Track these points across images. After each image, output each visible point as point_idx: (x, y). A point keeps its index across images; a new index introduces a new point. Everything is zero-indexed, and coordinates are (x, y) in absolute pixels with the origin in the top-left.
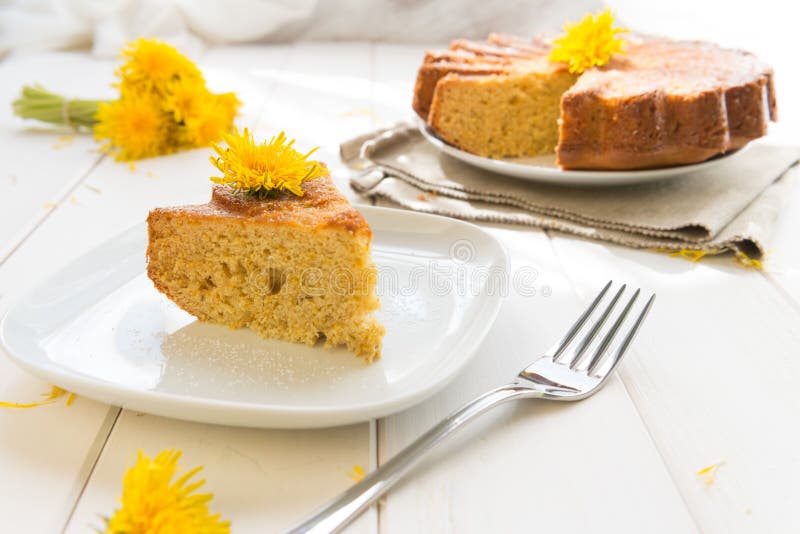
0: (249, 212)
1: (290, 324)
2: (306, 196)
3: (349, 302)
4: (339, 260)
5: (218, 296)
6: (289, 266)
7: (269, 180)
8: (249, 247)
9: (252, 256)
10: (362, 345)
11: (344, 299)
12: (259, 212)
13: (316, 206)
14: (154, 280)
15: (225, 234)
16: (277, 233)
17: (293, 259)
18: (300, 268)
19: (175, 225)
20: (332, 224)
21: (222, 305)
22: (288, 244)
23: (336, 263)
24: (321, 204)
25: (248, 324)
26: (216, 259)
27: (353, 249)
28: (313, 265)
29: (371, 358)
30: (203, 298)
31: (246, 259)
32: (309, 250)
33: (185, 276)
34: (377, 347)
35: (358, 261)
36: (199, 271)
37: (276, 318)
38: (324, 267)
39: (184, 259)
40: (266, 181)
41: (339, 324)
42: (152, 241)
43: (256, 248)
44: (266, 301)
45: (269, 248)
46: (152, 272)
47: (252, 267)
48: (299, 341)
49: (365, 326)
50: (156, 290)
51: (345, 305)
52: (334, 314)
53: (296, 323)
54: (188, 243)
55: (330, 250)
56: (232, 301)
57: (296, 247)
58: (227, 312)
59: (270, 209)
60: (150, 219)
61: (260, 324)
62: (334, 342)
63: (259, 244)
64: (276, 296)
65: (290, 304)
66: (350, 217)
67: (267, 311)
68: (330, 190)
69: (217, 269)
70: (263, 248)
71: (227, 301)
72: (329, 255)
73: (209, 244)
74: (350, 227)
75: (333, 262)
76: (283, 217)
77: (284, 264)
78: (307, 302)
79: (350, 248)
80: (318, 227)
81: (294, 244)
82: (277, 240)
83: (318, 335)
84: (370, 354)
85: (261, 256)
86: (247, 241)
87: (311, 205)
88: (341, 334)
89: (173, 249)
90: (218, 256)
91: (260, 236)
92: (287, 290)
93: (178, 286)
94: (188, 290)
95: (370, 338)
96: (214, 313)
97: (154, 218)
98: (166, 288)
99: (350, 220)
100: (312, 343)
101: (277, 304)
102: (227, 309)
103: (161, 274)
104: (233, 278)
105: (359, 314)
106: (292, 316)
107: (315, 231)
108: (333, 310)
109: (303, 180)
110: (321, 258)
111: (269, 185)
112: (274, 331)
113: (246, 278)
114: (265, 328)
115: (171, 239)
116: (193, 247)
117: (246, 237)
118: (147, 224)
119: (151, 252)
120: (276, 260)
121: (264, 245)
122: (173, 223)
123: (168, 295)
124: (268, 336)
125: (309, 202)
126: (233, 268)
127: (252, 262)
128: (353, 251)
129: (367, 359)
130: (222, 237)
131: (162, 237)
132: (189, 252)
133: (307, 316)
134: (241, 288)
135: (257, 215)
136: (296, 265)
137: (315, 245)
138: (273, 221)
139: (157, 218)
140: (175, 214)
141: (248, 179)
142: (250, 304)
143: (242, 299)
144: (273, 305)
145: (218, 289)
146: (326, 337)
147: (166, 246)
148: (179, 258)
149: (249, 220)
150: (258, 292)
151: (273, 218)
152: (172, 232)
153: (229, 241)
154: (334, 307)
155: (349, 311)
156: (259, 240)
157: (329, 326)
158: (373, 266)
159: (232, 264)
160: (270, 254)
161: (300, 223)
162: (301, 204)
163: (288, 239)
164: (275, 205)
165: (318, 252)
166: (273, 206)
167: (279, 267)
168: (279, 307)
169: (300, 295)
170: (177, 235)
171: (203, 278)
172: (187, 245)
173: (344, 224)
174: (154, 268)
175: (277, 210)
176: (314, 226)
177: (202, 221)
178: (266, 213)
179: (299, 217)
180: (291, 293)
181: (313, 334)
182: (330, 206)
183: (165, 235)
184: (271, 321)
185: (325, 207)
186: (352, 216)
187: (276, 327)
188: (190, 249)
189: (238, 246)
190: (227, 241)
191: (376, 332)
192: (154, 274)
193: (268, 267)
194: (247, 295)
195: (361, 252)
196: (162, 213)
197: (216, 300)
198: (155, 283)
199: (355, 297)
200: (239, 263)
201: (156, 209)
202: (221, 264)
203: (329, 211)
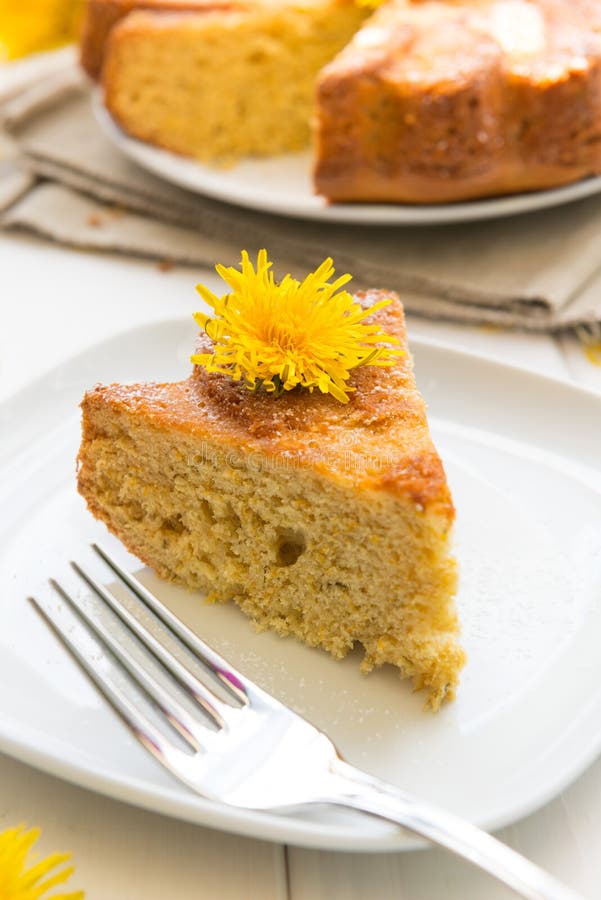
0: (252, 428)
1: (307, 619)
3: (407, 611)
4: (396, 542)
5: (191, 548)
6: (311, 532)
7: (292, 373)
8: (247, 486)
9: (251, 502)
10: (424, 676)
11: (395, 604)
12: (269, 433)
13: (369, 428)
14: (88, 499)
15: (208, 457)
16: (295, 476)
17: (318, 522)
18: (330, 539)
19: (126, 425)
20: (389, 485)
21: (197, 564)
22: (312, 497)
23: (390, 546)
24: (378, 426)
25: (237, 599)
26: (190, 492)
27: (421, 531)
28: (351, 539)
29: (437, 701)
30: (165, 544)
31: (241, 504)
32: (347, 515)
33: (138, 504)
34: (449, 684)
35: (429, 553)
36: (162, 503)
37: (284, 602)
38: (370, 547)
39: (138, 478)
41: (393, 640)
42: (87, 440)
43: (259, 490)
44: (268, 576)
45: (280, 495)
46: (84, 485)
47: (249, 518)
48: (319, 648)
49: (432, 652)
50: (89, 515)
51: (400, 613)
52: (380, 620)
53: (317, 618)
54: (147, 455)
55: (384, 523)
56: (214, 560)
57: (325, 505)
58: (204, 576)
59: (291, 424)
60: (85, 405)
61: (256, 606)
62: (378, 661)
63: (264, 486)
64: (286, 570)
65: (308, 588)
66: (422, 474)
67: (270, 591)
69: (191, 507)
70: (270, 494)
71: (205, 559)
72: (380, 531)
73: (181, 465)
74: (417, 499)
75: (386, 542)
76: (309, 451)
77: (303, 525)
78: (337, 593)
79: (415, 528)
80: (366, 484)
81: (323, 500)
82: (295, 487)
83: (352, 646)
84: (436, 692)
85: (267, 505)
86: (245, 476)
87: (360, 424)
88: (390, 654)
89: (121, 460)
90: (196, 486)
91: (267, 474)
92: (305, 564)
93: (126, 518)
94: (141, 526)
95: (437, 669)
96: (182, 572)
98: (107, 514)
99: (421, 482)
100: (340, 656)
101: (287, 582)
102: (204, 571)
103: (100, 492)
104: (217, 525)
105: (423, 632)
106: (310, 608)
107: (359, 489)
108: (380, 613)
109: (354, 371)
110: (366, 532)
111: (292, 381)
112: (278, 624)
114: (265, 615)
115: (119, 444)
116: (155, 465)
117: (243, 468)
118: (80, 412)
119: (83, 456)
120: (291, 517)
121: (274, 489)
122: (124, 420)
123: (110, 526)
124: (270, 628)
125: (356, 416)
126: (219, 513)
127: (249, 510)
128: (419, 535)
129: (430, 702)
130: (201, 459)
131: (105, 435)
132: (147, 469)
133: (335, 612)
134: (231, 544)
135: (264, 436)
136: (324, 532)
137: (357, 509)
138: (291, 456)
139: (97, 406)
140: (128, 408)
141: (254, 364)
142: (243, 572)
143: (229, 560)
144: (280, 583)
145: (191, 538)
146: (365, 651)
147: (111, 453)
148: (131, 475)
149: (250, 446)
150: (258, 557)
151: (293, 451)
152: (121, 431)
153: (216, 469)
154: (383, 609)
155: (406, 623)
156: (266, 480)
157: (372, 634)
158: (452, 563)
159: (218, 505)
160: (282, 505)
161: (334, 470)
162: (342, 416)
163: (313, 490)
164: (297, 419)
165: (361, 520)
166: (293, 419)
167: (295, 527)
168: (290, 587)
169: (326, 578)
170: (130, 438)
171: (168, 515)
172: (144, 459)
173: (409, 488)
174: (89, 481)
175: (300, 429)
176: (359, 480)
177: (172, 431)
178: (282, 438)
179: (337, 456)
180: (312, 573)
181: (344, 640)
182: (393, 431)
183: (110, 434)
184: (274, 605)
185: (382, 431)
186: (425, 471)
187: (283, 617)
188: (149, 466)
189: (229, 481)
190: (212, 468)
191: (449, 662)
192: (89, 489)
193: (276, 523)
194: (238, 556)
195: (433, 540)
196: (107, 401)
197: (188, 553)
198: (89, 503)
199: (418, 605)
200: (229, 504)
201: (97, 390)
202: (199, 500)
203: (389, 442)
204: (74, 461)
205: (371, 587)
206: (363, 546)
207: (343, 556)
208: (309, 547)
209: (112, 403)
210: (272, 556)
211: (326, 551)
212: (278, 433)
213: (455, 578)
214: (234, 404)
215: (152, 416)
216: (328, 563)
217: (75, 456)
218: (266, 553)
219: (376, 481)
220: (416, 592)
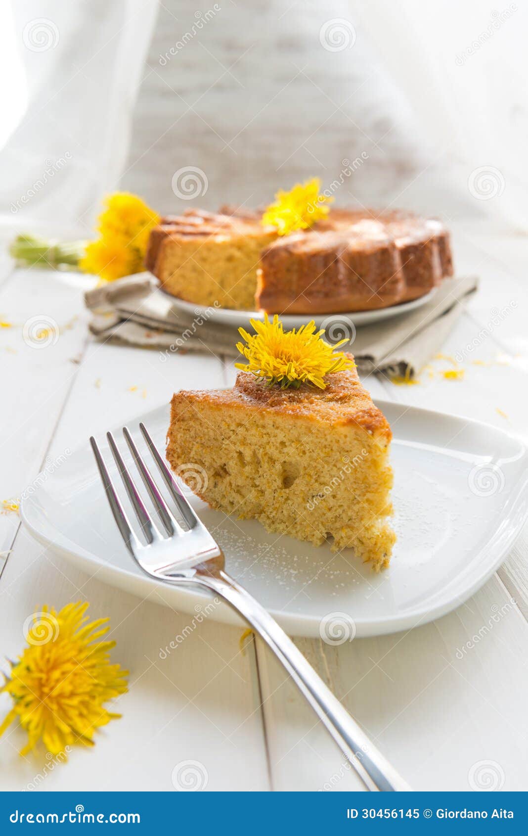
0: (269, 402)
1: (298, 521)
2: (328, 389)
3: (361, 505)
5: (231, 484)
6: (303, 462)
7: (293, 370)
8: (266, 438)
10: (370, 551)
11: (354, 501)
12: (279, 403)
13: (337, 401)
15: (243, 423)
16: (294, 426)
17: (308, 454)
18: (314, 464)
20: (351, 422)
21: (234, 494)
22: (305, 439)
24: (343, 400)
25: (257, 516)
26: (232, 447)
27: (370, 448)
28: (327, 463)
29: (378, 567)
30: (216, 484)
31: (262, 450)
32: (325, 447)
34: (385, 555)
35: (375, 463)
36: (214, 457)
37: (285, 512)
39: (202, 444)
40: (289, 371)
41: (348, 526)
42: (173, 424)
43: (273, 439)
44: (277, 495)
45: (285, 440)
46: (171, 453)
47: (266, 459)
48: (305, 539)
49: (376, 532)
51: (356, 508)
52: (344, 516)
53: (305, 520)
54: (207, 428)
55: (346, 449)
56: (244, 491)
57: (312, 442)
58: (238, 502)
59: (291, 400)
60: (173, 402)
61: (268, 518)
62: (342, 544)
63: (275, 436)
64: (287, 491)
65: (300, 500)
66: (371, 416)
67: (277, 505)
68: (354, 384)
69: (232, 457)
70: (279, 440)
71: (238, 490)
72: (345, 454)
73: (227, 431)
74: (369, 427)
76: (303, 410)
77: (298, 458)
79: (367, 447)
80: (337, 424)
81: (311, 439)
82: (295, 433)
83: (325, 535)
84: (378, 562)
85: (277, 448)
86: (265, 431)
87: (331, 400)
88: (349, 538)
89: (192, 433)
90: (235, 444)
91: (277, 428)
92: (299, 485)
95: (379, 545)
96: (225, 502)
97: (178, 400)
99: (371, 419)
100: (319, 543)
101: (287, 499)
102: (238, 498)
103: (178, 457)
104: (247, 467)
105: (370, 518)
106: (300, 514)
107: (333, 427)
108: (343, 511)
109: (327, 373)
110: (337, 456)
111: (293, 375)
112: (281, 527)
113: (260, 470)
114: (273, 522)
115: (192, 423)
117: (263, 427)
118: (170, 406)
119: (171, 433)
120: (292, 454)
121: (281, 437)
122: (195, 408)
124: (275, 531)
125: (330, 396)
126: (248, 457)
127: (266, 454)
128: (370, 452)
129: (374, 567)
130: (240, 425)
131: (183, 420)
132: (207, 437)
133: (316, 515)
134: (254, 479)
135: (276, 405)
136: (311, 461)
137: (332, 441)
138: (292, 413)
139: (180, 400)
140: (198, 398)
141: (272, 368)
142: (261, 496)
143: (253, 490)
144: (283, 499)
145: (231, 477)
146: (334, 538)
147: (186, 430)
148: (197, 443)
149: (268, 410)
150: (270, 484)
151: (293, 410)
152: (193, 415)
153: (247, 430)
154: (345, 507)
155: (360, 514)
156: (276, 431)
157: (338, 527)
158: (389, 469)
159: (248, 454)
160: (286, 446)
161: (318, 418)
162: (322, 397)
163: (305, 433)
164: (296, 397)
165: (334, 449)
166: (294, 397)
167: (293, 460)
168: (289, 501)
169: (311, 491)
170: (198, 419)
171: (218, 465)
172: (206, 430)
173: (363, 423)
174: (173, 450)
175: (297, 402)
176: (333, 422)
177: (222, 408)
178: (286, 404)
179: (319, 411)
180: (303, 489)
181: (321, 533)
182: (352, 402)
183: (186, 418)
184: (280, 515)
185: (346, 402)
186: (373, 414)
187: (285, 523)
188: (208, 435)
189: (255, 436)
190: (245, 429)
191: (386, 539)
192: (172, 456)
193: (282, 459)
194: (259, 486)
195: (378, 453)
196: (186, 396)
197: (229, 489)
198: (172, 466)
199: (368, 500)
200: (254, 453)
201: (181, 392)
202: (237, 452)
203: (350, 407)
204: (165, 438)
205: (339, 493)
206: (335, 465)
207: (322, 475)
208: (302, 472)
209: (188, 397)
210: (279, 482)
211: (312, 473)
212: (285, 402)
213: (391, 476)
214: (259, 392)
215: (211, 401)
216: (313, 481)
217: (166, 434)
218: (275, 481)
219: (344, 420)
220: (367, 492)
